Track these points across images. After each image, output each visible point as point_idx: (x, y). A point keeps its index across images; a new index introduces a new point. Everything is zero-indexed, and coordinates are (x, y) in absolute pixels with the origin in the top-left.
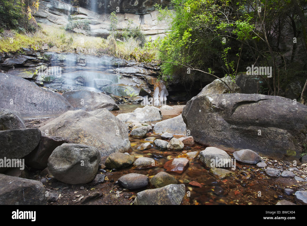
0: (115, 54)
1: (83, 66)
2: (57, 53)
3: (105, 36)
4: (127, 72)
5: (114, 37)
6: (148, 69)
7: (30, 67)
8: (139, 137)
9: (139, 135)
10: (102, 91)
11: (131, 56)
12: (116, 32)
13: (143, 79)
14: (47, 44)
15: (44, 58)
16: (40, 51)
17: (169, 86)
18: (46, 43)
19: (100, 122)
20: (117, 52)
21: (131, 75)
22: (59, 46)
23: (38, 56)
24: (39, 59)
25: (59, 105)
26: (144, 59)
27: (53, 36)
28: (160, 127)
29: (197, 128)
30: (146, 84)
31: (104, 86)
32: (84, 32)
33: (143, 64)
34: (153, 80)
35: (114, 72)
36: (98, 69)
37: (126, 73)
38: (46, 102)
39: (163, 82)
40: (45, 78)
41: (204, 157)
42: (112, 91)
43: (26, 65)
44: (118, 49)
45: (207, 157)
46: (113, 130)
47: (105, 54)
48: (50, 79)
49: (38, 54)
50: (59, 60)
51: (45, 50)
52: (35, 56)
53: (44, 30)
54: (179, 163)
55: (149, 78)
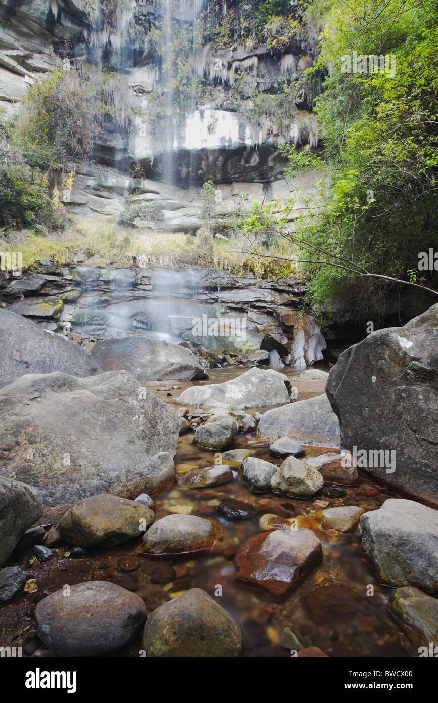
0: (212, 264)
1: (148, 291)
2: (100, 267)
3: (192, 231)
4: (237, 300)
5: (208, 230)
6: (281, 292)
7: (50, 295)
8: (213, 446)
9: (212, 441)
10: (183, 339)
11: (245, 266)
12: (214, 221)
13: (269, 313)
14: (82, 252)
15: (74, 277)
16: (70, 264)
17: (327, 327)
18: (81, 250)
19: (95, 403)
20: (216, 260)
21: (245, 306)
22: (105, 254)
23: (64, 273)
24: (66, 279)
25: (72, 365)
26: (272, 271)
27: (95, 236)
28: (273, 422)
29: (366, 430)
30: (277, 324)
31: (187, 330)
32: (151, 224)
33: (271, 283)
34: (293, 314)
35: (209, 301)
36: (177, 296)
37: (234, 302)
38: (48, 359)
39: (314, 320)
40: (76, 315)
41: (372, 540)
42: (203, 340)
43: (43, 292)
44: (219, 253)
45: (383, 540)
46: (125, 428)
47: (192, 264)
48: (83, 317)
49: (66, 271)
50: (102, 281)
51: (78, 262)
52: (59, 275)
53: (79, 226)
54: (283, 552)
55: (283, 311)
